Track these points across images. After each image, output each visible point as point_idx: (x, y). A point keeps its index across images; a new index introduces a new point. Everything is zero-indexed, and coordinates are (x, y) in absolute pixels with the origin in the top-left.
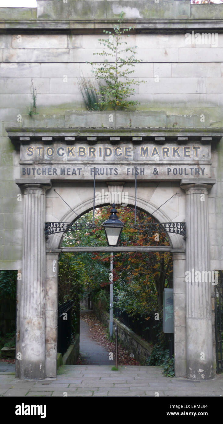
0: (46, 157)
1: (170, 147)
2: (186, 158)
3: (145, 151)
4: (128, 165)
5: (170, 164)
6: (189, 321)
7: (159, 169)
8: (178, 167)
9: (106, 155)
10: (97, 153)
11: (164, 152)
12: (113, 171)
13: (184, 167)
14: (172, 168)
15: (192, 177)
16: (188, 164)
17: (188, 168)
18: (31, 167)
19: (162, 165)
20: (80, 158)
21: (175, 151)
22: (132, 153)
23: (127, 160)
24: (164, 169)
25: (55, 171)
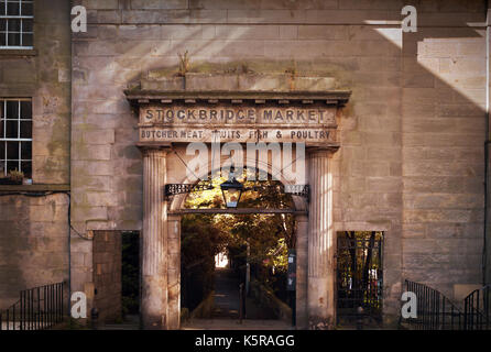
0: (166, 120)
1: (294, 111)
2: (311, 122)
3: (268, 115)
4: (251, 128)
5: (295, 128)
6: (311, 280)
7: (283, 132)
8: (302, 130)
9: (227, 117)
10: (218, 116)
11: (288, 115)
12: (235, 134)
13: (308, 130)
14: (296, 131)
15: (317, 140)
16: (313, 127)
17: (312, 131)
18: (151, 130)
19: (286, 128)
20: (201, 121)
21: (299, 115)
22: (255, 116)
23: (250, 123)
24: (289, 132)
25: (175, 134)
